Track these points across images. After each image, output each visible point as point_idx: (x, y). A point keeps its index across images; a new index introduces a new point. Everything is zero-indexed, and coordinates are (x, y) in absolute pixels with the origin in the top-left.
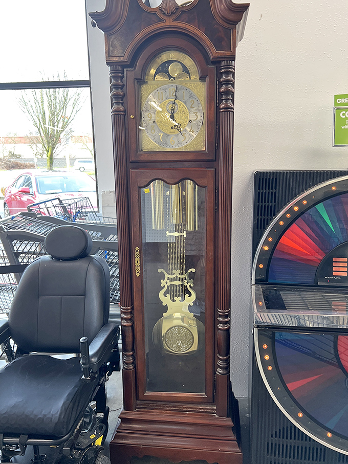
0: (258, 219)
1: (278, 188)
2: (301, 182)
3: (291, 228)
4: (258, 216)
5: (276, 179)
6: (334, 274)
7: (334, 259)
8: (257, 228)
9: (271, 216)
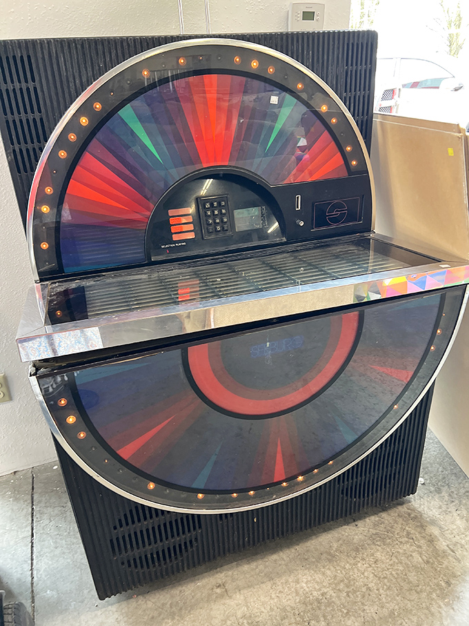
0: (14, 151)
1: (37, 78)
2: (81, 61)
3: (82, 161)
4: (13, 144)
5: (29, 57)
6: (175, 237)
7: (171, 212)
8: (19, 172)
9: (39, 141)
